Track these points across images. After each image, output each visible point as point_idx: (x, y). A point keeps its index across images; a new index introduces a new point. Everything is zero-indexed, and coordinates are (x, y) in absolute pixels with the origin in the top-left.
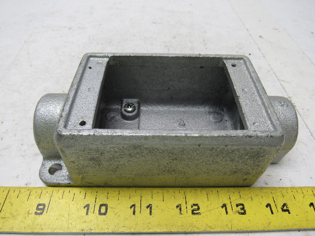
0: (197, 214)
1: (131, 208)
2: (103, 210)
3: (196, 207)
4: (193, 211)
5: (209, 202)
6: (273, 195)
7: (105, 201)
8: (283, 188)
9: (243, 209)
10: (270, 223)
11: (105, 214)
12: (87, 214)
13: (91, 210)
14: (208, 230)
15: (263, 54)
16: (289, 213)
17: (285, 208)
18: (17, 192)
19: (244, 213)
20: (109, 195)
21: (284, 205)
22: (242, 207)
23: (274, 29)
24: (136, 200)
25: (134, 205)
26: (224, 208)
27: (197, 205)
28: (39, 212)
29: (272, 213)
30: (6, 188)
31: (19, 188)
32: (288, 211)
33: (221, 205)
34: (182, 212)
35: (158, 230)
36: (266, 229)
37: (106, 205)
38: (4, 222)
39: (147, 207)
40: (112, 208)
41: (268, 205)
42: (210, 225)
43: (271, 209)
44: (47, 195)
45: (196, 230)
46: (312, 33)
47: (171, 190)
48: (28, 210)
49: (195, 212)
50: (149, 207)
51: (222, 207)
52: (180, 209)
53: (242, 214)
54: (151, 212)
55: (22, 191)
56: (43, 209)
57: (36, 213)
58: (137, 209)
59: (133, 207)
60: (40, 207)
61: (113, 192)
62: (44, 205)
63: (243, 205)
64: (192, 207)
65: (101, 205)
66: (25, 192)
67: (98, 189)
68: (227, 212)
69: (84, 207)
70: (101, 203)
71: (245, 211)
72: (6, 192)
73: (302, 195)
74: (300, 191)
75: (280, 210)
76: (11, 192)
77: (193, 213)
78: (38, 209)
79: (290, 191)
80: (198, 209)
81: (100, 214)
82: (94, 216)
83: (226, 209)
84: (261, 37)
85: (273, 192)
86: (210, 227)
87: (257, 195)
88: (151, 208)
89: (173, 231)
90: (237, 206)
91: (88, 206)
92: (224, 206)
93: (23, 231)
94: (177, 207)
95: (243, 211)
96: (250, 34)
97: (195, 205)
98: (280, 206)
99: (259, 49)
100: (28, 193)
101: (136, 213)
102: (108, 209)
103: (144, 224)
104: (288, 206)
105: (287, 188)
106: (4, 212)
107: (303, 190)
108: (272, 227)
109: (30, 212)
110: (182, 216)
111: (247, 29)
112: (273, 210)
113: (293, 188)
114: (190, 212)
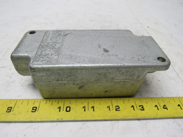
0: (118, 110)
1: (83, 108)
2: (68, 109)
3: (118, 107)
4: (116, 109)
5: (124, 105)
6: (158, 101)
7: (69, 105)
9: (143, 108)
10: (157, 114)
11: (69, 111)
12: (60, 111)
13: (62, 110)
14: (125, 118)
16: (167, 109)
17: (165, 107)
18: (21, 102)
19: (144, 110)
20: (71, 102)
21: (164, 106)
22: (142, 107)
23: (155, 23)
24: (86, 104)
25: (84, 107)
26: (133, 107)
27: (118, 106)
28: (33, 111)
29: (158, 109)
30: (15, 100)
31: (22, 99)
34: (110, 110)
35: (98, 119)
36: (156, 117)
37: (70, 107)
38: (14, 116)
39: (92, 108)
40: (73, 108)
41: (156, 106)
42: (125, 116)
43: (157, 108)
44: (38, 102)
45: (118, 118)
46: (176, 25)
47: (104, 99)
48: (27, 110)
49: (117, 110)
50: (93, 107)
51: (132, 107)
52: (109, 109)
53: (142, 110)
54: (94, 110)
55: (24, 101)
56: (36, 110)
57: (32, 112)
58: (86, 109)
60: (34, 108)
61: (73, 101)
62: (36, 108)
63: (142, 106)
64: (115, 107)
65: (67, 107)
66: (25, 101)
67: (65, 99)
68: (134, 110)
69: (58, 108)
70: (67, 106)
71: (144, 109)
72: (15, 102)
73: (174, 101)
74: (172, 99)
75: (163, 108)
76: (18, 101)
77: (116, 110)
78: (33, 109)
79: (167, 99)
80: (119, 108)
81: (67, 111)
82: (63, 112)
83: (134, 108)
84: (148, 27)
85: (158, 99)
86: (126, 117)
87: (150, 101)
88: (94, 108)
89: (106, 119)
90: (139, 106)
91: (60, 108)
92: (133, 106)
93: (25, 120)
94: (108, 107)
95: (143, 109)
96: (142, 26)
97: (117, 106)
98: (162, 106)
99: (148, 33)
100: (27, 102)
101: (86, 110)
102: (71, 109)
103: (90, 116)
104: (167, 106)
105: (165, 98)
106: (15, 111)
107: (174, 98)
108: (158, 117)
109: (29, 111)
110: (110, 112)
111: (141, 24)
112: (158, 108)
113: (169, 98)
114: (115, 110)
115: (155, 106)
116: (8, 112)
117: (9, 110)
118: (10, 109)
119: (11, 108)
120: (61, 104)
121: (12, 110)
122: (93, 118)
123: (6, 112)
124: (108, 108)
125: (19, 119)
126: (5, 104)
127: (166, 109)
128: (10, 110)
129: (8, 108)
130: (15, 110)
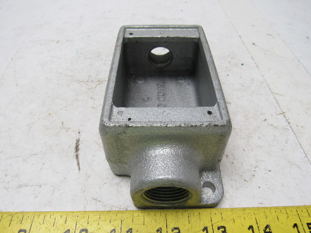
5: (190, 225)
6: (256, 215)
7: (85, 226)
8: (266, 208)
9: (225, 231)
15: (256, 64)
17: (268, 230)
20: (90, 220)
21: (267, 227)
22: (223, 230)
23: (268, 34)
25: (114, 230)
26: (205, 231)
27: (178, 228)
33: (203, 228)
37: (86, 231)
43: (253, 231)
44: (29, 220)
46: (308, 38)
50: (130, 231)
51: (203, 230)
55: (5, 216)
61: (94, 217)
62: (25, 231)
63: (224, 227)
64: (173, 231)
65: (82, 231)
70: (82, 228)
73: (286, 216)
74: (283, 211)
79: (273, 211)
80: (179, 232)
83: (207, 232)
84: (254, 44)
85: (256, 212)
90: (219, 228)
92: (206, 229)
94: (157, 231)
96: (242, 41)
97: (176, 228)
98: (262, 228)
99: (252, 58)
100: (10, 218)
104: (271, 228)
105: (271, 208)
107: (287, 209)
111: (240, 36)
112: (255, 232)
113: (277, 208)
115: (249, 229)
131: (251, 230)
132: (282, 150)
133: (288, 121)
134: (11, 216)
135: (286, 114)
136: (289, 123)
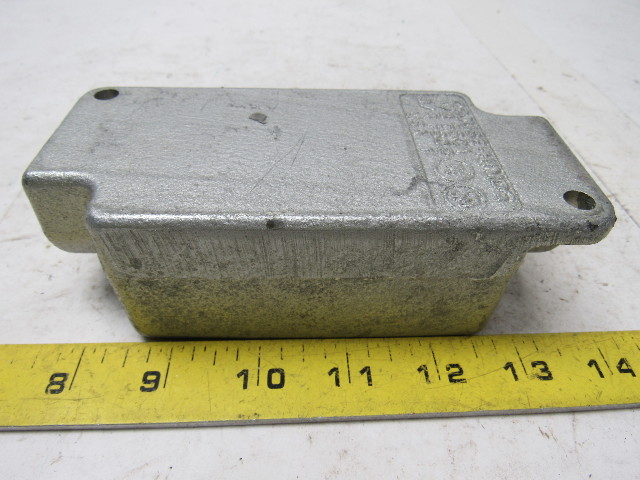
0: (459, 381)
1: (330, 373)
2: (276, 378)
3: (456, 370)
4: (451, 376)
5: (480, 360)
6: (599, 345)
7: (277, 364)
8: (615, 333)
9: (546, 369)
10: (600, 394)
11: (281, 385)
12: (245, 387)
13: (252, 380)
14: (485, 408)
16: (634, 375)
17: (624, 367)
18: (100, 353)
19: (549, 377)
20: (285, 353)
21: (622, 362)
22: (542, 367)
23: (564, 75)
24: (338, 360)
25: (335, 370)
26: (510, 369)
27: (457, 366)
28: (147, 386)
29: (602, 376)
30: (77, 345)
31: (104, 345)
32: (630, 371)
33: (504, 365)
34: (430, 378)
35: (389, 412)
36: (596, 404)
37: (281, 372)
38: (78, 408)
39: (362, 372)
40: (292, 375)
41: (592, 363)
42: (487, 400)
43: (598, 369)
44: (162, 355)
45: (461, 409)
46: (637, 82)
47: (404, 342)
48: (125, 384)
49: (454, 378)
50: (366, 370)
51: (506, 368)
52: (427, 375)
53: (545, 378)
54: (370, 380)
55: (111, 350)
56: (157, 382)
57: (143, 389)
58: (343, 377)
59: (334, 373)
60: (150, 378)
61: (292, 349)
62: (157, 374)
63: (543, 363)
64: (448, 369)
65: (271, 372)
66: (115, 351)
67: (261, 343)
68: (516, 377)
69: (239, 376)
70: (272, 367)
71: (550, 374)
72: (78, 353)
75: (617, 371)
76: (88, 352)
77: (451, 380)
78: (145, 380)
79: (628, 338)
80: (461, 372)
81: (271, 385)
82: (258, 389)
83: (514, 371)
84: (541, 88)
85: (597, 339)
86: (489, 404)
87: (568, 346)
88: (369, 373)
89: (417, 411)
90: (534, 365)
91: (244, 374)
92: (509, 366)
93: (120, 421)
94: (420, 370)
95: (546, 375)
96: (520, 85)
97: (453, 366)
98: (614, 364)
100: (123, 352)
101: (341, 383)
102: (286, 379)
103: (359, 401)
104: (630, 363)
105: (622, 333)
106: (78, 388)
108: (604, 401)
109: (131, 387)
110: (431, 385)
111: (513, 76)
112: (602, 370)
113: (635, 332)
114: (445, 378)
115: (590, 364)
116: (53, 392)
117: (57, 383)
118: (60, 379)
119: (64, 375)
120: (248, 361)
121: (67, 384)
122: (371, 410)
123: (47, 391)
124: (423, 372)
125: (98, 417)
126: (39, 362)
127: (630, 374)
128: (62, 384)
129: (52, 378)
130: (80, 385)
131: (593, 366)
132: (623, 253)
133: (626, 207)
134: (126, 350)
135: (619, 198)
136: (626, 210)
